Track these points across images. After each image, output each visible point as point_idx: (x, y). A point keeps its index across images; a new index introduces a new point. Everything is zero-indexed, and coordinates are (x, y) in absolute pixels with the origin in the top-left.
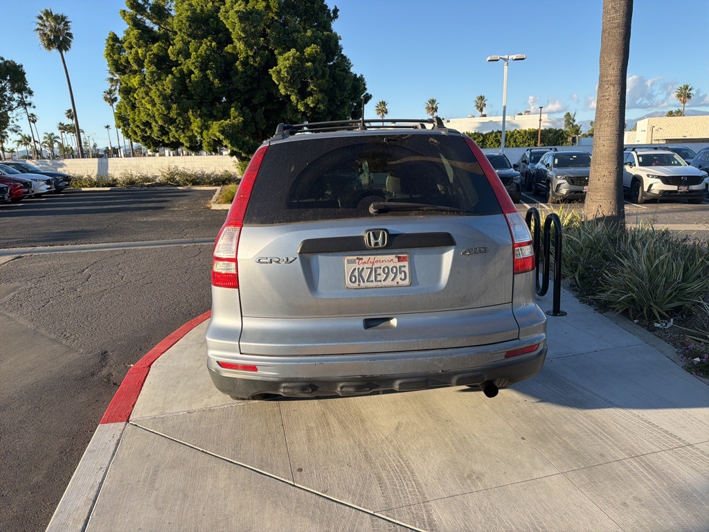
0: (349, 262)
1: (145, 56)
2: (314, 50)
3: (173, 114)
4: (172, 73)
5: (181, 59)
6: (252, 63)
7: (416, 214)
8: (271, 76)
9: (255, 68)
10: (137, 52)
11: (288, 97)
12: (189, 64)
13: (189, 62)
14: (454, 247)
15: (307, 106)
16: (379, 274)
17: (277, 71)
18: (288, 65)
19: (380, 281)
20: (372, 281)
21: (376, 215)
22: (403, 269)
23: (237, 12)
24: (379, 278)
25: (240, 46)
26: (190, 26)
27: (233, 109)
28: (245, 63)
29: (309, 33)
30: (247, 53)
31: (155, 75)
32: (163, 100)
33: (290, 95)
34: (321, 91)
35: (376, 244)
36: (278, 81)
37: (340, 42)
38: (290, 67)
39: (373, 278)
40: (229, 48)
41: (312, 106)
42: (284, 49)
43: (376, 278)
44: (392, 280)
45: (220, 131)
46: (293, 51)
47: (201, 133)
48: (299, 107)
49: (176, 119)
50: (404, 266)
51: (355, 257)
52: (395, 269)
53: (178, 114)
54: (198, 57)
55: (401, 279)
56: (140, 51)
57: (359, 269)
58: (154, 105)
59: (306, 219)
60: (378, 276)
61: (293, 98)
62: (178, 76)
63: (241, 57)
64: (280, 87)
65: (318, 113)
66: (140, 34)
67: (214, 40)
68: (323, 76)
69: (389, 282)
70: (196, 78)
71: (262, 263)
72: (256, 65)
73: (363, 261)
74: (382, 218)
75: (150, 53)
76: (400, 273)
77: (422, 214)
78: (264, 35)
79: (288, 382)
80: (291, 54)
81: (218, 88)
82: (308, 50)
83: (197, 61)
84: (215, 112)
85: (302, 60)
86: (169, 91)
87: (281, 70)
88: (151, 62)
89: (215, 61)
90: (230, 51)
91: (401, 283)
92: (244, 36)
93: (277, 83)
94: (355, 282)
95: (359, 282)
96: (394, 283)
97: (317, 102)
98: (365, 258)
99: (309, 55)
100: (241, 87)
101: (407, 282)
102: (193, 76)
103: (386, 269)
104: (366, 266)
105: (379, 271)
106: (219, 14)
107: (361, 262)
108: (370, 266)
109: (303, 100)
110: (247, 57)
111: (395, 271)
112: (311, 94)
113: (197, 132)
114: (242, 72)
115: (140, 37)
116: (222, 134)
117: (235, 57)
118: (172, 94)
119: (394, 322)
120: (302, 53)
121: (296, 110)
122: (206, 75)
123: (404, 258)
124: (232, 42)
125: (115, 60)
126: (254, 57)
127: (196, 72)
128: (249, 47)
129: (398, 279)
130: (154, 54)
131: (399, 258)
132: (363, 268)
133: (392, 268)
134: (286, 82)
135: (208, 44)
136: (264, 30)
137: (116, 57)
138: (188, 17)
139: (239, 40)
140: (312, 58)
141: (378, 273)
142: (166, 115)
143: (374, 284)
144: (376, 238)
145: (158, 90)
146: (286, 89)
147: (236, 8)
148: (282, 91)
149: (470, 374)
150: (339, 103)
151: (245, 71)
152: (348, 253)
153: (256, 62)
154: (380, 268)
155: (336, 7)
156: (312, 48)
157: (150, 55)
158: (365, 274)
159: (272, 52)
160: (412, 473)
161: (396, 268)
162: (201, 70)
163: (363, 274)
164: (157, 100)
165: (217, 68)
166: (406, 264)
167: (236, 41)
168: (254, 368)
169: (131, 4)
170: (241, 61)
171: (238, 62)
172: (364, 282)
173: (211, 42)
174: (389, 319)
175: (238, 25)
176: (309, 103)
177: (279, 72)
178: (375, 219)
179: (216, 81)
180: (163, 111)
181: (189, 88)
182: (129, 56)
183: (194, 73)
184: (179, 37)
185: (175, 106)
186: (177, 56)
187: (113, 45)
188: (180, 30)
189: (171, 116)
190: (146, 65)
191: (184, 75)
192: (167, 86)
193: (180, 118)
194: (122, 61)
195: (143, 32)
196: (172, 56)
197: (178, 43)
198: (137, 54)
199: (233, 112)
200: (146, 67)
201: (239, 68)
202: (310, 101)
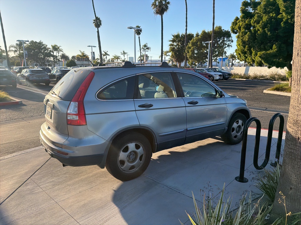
1: (242, 25)
3: (246, 50)
4: (250, 31)
5: (255, 24)
12: (258, 27)
13: (258, 26)
25: (284, 14)
26: (264, 9)
27: (274, 45)
28: (286, 22)
31: (243, 33)
32: (243, 43)
40: (279, 16)
47: (255, 58)
49: (247, 51)
50: (51, 112)
53: (248, 50)
54: (262, 23)
56: (241, 23)
58: (240, 46)
62: (253, 32)
63: (284, 20)
66: (243, 16)
67: (275, 13)
75: (244, 23)
81: (269, 36)
83: (262, 25)
84: (266, 47)
88: (244, 28)
102: (259, 32)
110: (288, 19)
113: (253, 57)
114: (284, 27)
115: (243, 17)
117: (281, 20)
118: (248, 41)
122: (264, 31)
125: (233, 27)
127: (260, 29)
128: (288, 14)
130: (246, 24)
132: (48, 110)
135: (272, 15)
138: (265, 5)
139: (283, 11)
142: (244, 50)
145: (242, 39)
157: (244, 24)
162: (262, 29)
165: (270, 27)
169: (243, 4)
170: (284, 22)
171: (282, 23)
175: (283, 4)
179: (269, 33)
180: (242, 48)
181: (257, 37)
182: (237, 26)
183: (259, 30)
184: (256, 15)
185: (247, 46)
186: (254, 23)
187: (235, 22)
188: (260, 11)
189: (245, 50)
190: (241, 29)
191: (256, 32)
192: (246, 38)
193: (248, 51)
194: (235, 28)
195: (246, 15)
196: (252, 24)
197: (256, 18)
198: (240, 25)
199: (274, 46)
200: (241, 30)
201: (282, 25)
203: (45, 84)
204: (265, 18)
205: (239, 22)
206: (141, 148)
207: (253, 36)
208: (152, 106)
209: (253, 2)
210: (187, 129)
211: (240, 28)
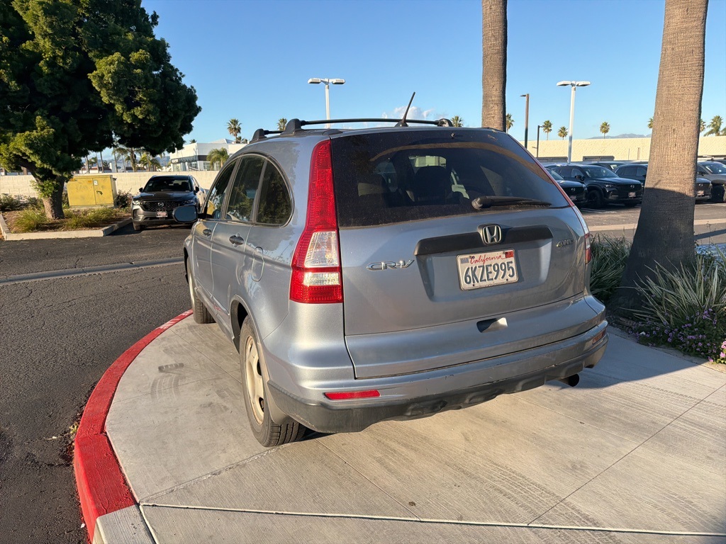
0: (463, 261)
2: (143, 56)
6: (61, 64)
7: (515, 208)
8: (90, 82)
9: (65, 71)
11: (111, 106)
14: (551, 239)
15: (134, 117)
16: (491, 272)
17: (99, 76)
18: (112, 70)
19: (492, 279)
20: (485, 280)
21: (481, 211)
22: (510, 265)
23: (41, 3)
24: (490, 277)
25: (45, 44)
27: (38, 118)
28: (52, 64)
30: (54, 53)
33: (115, 104)
34: (151, 101)
35: (492, 240)
36: (100, 87)
37: (168, 50)
38: (115, 73)
39: (485, 277)
41: (140, 117)
42: (100, 52)
43: (488, 277)
44: (503, 277)
45: (27, 145)
46: (117, 55)
48: (125, 117)
50: (511, 262)
51: (467, 256)
52: (503, 266)
55: (509, 275)
57: (472, 268)
59: (414, 218)
60: (490, 275)
61: (118, 107)
63: (47, 56)
64: (102, 95)
65: (148, 125)
67: (5, 34)
68: (154, 86)
69: (500, 281)
71: (376, 269)
72: (67, 67)
73: (475, 259)
74: (487, 213)
76: (509, 270)
77: (520, 208)
78: (75, 34)
79: (418, 402)
80: (116, 58)
82: (135, 56)
84: (12, 121)
85: (127, 66)
87: (103, 76)
89: (10, 59)
90: (30, 48)
91: (511, 280)
92: (50, 32)
93: (99, 90)
94: (470, 283)
95: (474, 282)
96: (504, 281)
97: (148, 113)
98: (477, 256)
99: (137, 61)
100: (47, 92)
101: (515, 278)
103: (496, 267)
104: (478, 264)
105: (491, 269)
106: (12, 4)
107: (473, 260)
108: (481, 264)
109: (129, 109)
110: (55, 57)
111: (503, 268)
112: (138, 104)
114: (47, 75)
116: (30, 148)
117: (37, 56)
119: (503, 321)
120: (128, 58)
121: (121, 122)
123: (510, 253)
124: (32, 37)
126: (63, 58)
128: (56, 45)
129: (507, 276)
131: (506, 253)
132: (476, 267)
133: (501, 265)
134: (110, 89)
136: (74, 28)
139: (45, 35)
140: (141, 64)
141: (489, 271)
143: (487, 283)
144: (492, 233)
146: (111, 98)
148: (105, 99)
149: (574, 365)
151: (52, 74)
152: (460, 251)
153: (67, 64)
154: (491, 265)
155: (155, 13)
156: (141, 54)
158: (478, 274)
159: (85, 54)
160: (523, 477)
161: (504, 264)
163: (476, 273)
165: (12, 67)
166: (512, 259)
167: (40, 37)
168: (375, 393)
170: (46, 61)
171: (42, 63)
172: (478, 282)
174: (495, 320)
175: (42, 20)
176: (137, 114)
177: (102, 77)
178: (481, 214)
179: (13, 84)
199: (39, 121)
201: (45, 70)
202: (138, 112)
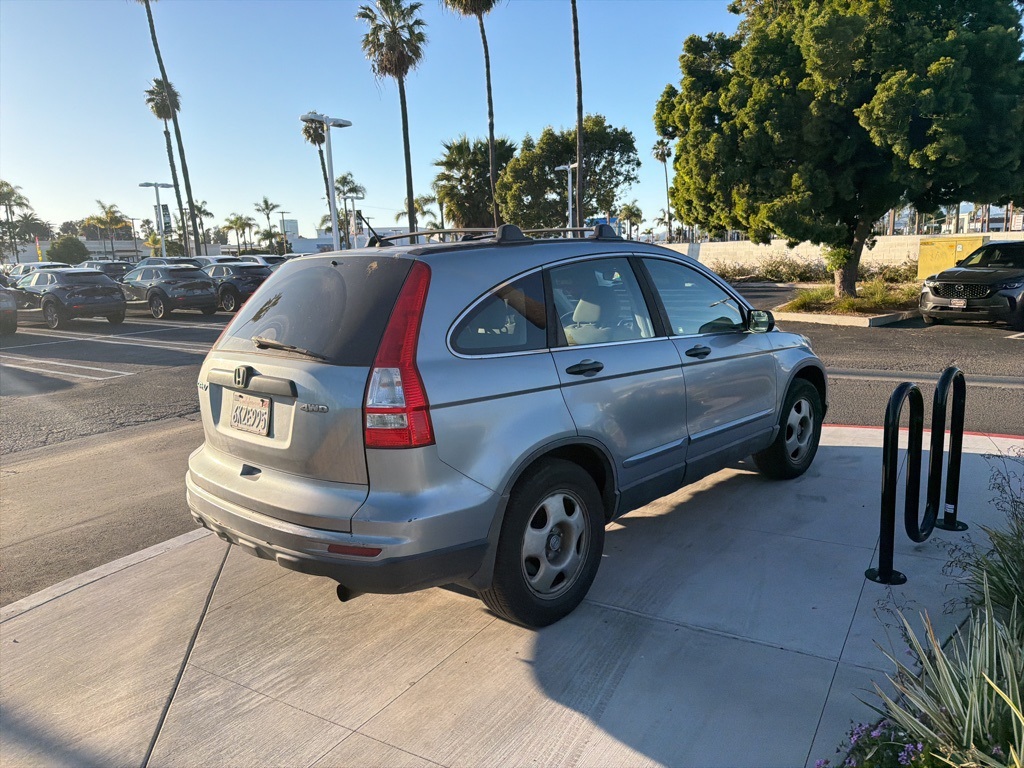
1: (692, 112)
2: (943, 67)
3: (711, 189)
4: (719, 130)
5: (734, 109)
6: (835, 101)
8: (858, 119)
9: (838, 109)
10: (684, 107)
11: (887, 148)
12: (743, 116)
13: (742, 113)
14: (297, 399)
15: (924, 158)
17: (867, 110)
18: (887, 99)
20: (246, 424)
23: (812, 30)
24: (249, 423)
25: (817, 77)
26: (755, 61)
27: (796, 175)
28: (825, 103)
29: (951, 36)
30: (827, 88)
31: (698, 136)
32: (700, 169)
33: (891, 146)
34: (954, 132)
35: (239, 382)
36: (869, 124)
38: (891, 101)
39: (246, 421)
40: (803, 85)
41: (933, 158)
44: (257, 427)
46: (900, 75)
47: (746, 219)
48: (912, 161)
49: (715, 194)
53: (718, 188)
54: (755, 104)
55: (262, 427)
56: (687, 106)
58: (691, 178)
60: (250, 420)
61: (897, 149)
62: (727, 132)
63: (818, 95)
64: (872, 135)
65: (947, 169)
66: (692, 84)
67: (788, 75)
68: (956, 108)
69: (254, 429)
70: (751, 133)
72: (841, 103)
73: (243, 400)
75: (698, 106)
76: (263, 420)
80: (896, 80)
81: (779, 145)
82: (933, 67)
83: (753, 110)
86: (712, 156)
87: (873, 108)
88: (699, 119)
90: (805, 87)
91: (261, 431)
92: (820, 63)
93: (868, 128)
95: (238, 422)
96: (257, 431)
97: (943, 153)
98: (245, 398)
99: (933, 75)
100: (814, 139)
101: (265, 432)
102: (745, 131)
103: (255, 413)
104: (244, 406)
106: (794, 38)
108: (247, 407)
109: (918, 150)
110: (830, 92)
111: (260, 417)
112: (933, 139)
113: (741, 216)
114: (818, 117)
115: (692, 87)
116: (773, 221)
117: (810, 95)
118: (715, 160)
120: (923, 73)
121: (907, 167)
122: (763, 129)
123: (267, 403)
124: (807, 74)
125: (662, 121)
126: (838, 92)
127: (751, 125)
128: (829, 77)
130: (704, 108)
131: (263, 402)
132: (242, 409)
133: (259, 413)
134: (884, 126)
135: (779, 82)
137: (664, 117)
138: (754, 49)
139: (815, 69)
140: (939, 83)
141: (250, 416)
142: (702, 190)
143: (245, 427)
144: (239, 375)
145: (696, 156)
146: (884, 137)
147: (815, 23)
148: (877, 141)
150: (994, 150)
151: (823, 116)
153: (841, 99)
154: (252, 411)
156: (941, 64)
157: (697, 109)
162: (756, 122)
163: (242, 414)
164: (695, 171)
165: (780, 116)
166: (268, 410)
167: (811, 72)
169: (688, 46)
170: (818, 101)
171: (813, 103)
172: (241, 423)
173: (783, 78)
175: (813, 49)
176: (929, 154)
177: (869, 112)
179: (777, 136)
180: (700, 184)
181: (740, 149)
182: (676, 114)
183: (748, 128)
184: (735, 80)
185: (714, 176)
186: (730, 106)
187: (666, 101)
188: (743, 69)
189: (709, 190)
190: (691, 123)
191: (736, 132)
192: (710, 150)
193: (719, 193)
194: (670, 121)
195: (699, 79)
196: (723, 107)
197: (733, 88)
198: (684, 110)
199: (796, 180)
200: (691, 126)
201: (814, 111)
202: (931, 152)
203: (200, 312)
204: (761, 91)
205: (680, 103)
206: (578, 509)
207: (731, 146)
208: (602, 368)
209: (717, 41)
210: (689, 438)
211: (685, 120)
